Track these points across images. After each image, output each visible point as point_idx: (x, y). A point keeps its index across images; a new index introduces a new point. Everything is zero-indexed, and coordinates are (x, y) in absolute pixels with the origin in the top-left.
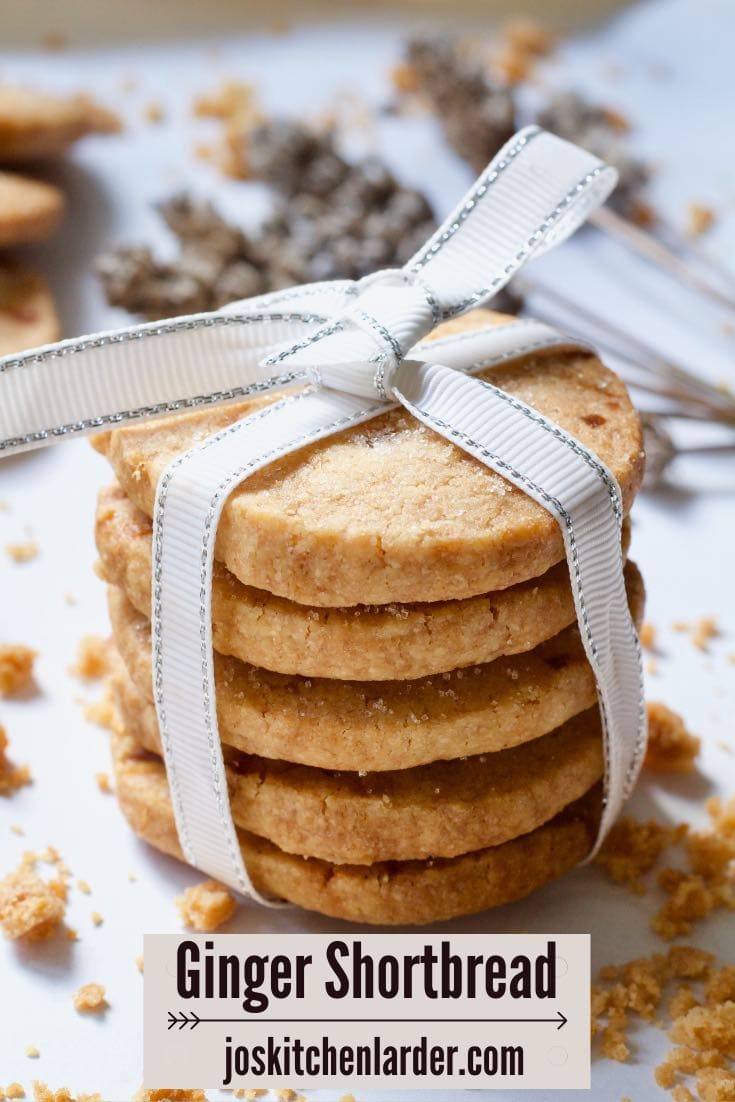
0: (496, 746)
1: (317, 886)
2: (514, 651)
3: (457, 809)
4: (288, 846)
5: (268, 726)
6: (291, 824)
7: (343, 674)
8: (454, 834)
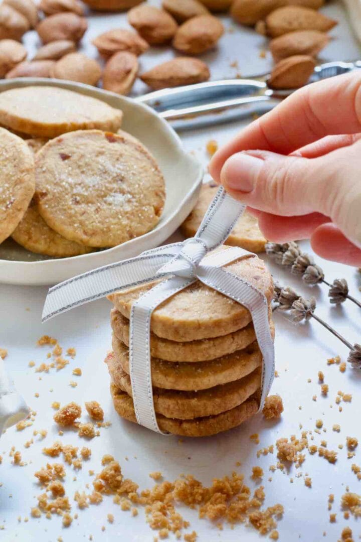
0: (235, 379)
1: (178, 427)
2: (240, 349)
3: (218, 400)
4: (168, 416)
5: (167, 380)
6: (168, 409)
7: (191, 360)
8: (217, 407)
